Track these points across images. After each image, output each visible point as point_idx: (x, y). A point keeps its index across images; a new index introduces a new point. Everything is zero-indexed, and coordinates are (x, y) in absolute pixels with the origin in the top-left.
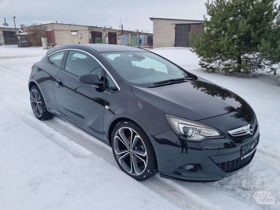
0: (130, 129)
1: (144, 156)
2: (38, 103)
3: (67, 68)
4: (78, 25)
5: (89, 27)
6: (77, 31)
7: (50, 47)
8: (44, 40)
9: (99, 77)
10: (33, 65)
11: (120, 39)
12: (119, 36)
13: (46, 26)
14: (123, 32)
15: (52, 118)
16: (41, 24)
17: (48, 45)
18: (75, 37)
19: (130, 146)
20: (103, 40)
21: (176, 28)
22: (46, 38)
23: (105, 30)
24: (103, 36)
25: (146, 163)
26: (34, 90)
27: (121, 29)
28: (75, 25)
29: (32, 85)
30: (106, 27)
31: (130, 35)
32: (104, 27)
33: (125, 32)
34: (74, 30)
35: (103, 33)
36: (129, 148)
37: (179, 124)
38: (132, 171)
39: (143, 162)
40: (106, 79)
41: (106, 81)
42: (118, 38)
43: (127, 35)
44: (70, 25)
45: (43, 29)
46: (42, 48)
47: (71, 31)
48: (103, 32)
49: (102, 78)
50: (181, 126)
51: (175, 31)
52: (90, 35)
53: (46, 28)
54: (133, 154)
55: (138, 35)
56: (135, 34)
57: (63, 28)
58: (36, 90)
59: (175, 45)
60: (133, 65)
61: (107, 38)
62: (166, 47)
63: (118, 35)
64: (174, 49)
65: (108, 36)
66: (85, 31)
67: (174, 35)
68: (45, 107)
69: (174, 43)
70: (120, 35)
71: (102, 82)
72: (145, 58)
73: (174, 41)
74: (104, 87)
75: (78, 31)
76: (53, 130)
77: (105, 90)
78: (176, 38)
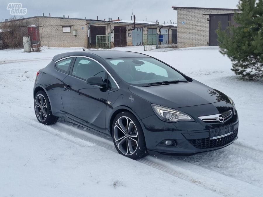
0: (126, 117)
1: (136, 137)
2: (42, 108)
3: (74, 73)
4: (72, 19)
5: (87, 20)
6: (70, 26)
7: (34, 48)
8: (25, 39)
9: (103, 79)
10: (38, 71)
11: (131, 35)
12: (131, 32)
13: (29, 20)
14: (135, 26)
15: (54, 123)
16: (22, 18)
17: (32, 46)
18: (68, 34)
19: (126, 132)
20: (107, 38)
21: (210, 21)
22: (30, 37)
23: (109, 24)
24: (107, 32)
25: (137, 142)
26: (40, 95)
27: (133, 22)
28: (68, 18)
29: (38, 90)
30: (111, 19)
31: (146, 29)
32: (109, 19)
33: (139, 26)
34: (67, 25)
35: (106, 28)
36: (126, 134)
37: (161, 111)
38: (127, 152)
39: (135, 142)
40: (109, 81)
41: (109, 82)
42: (128, 34)
43: (141, 29)
44: (62, 18)
45: (25, 25)
46: (23, 50)
47: (63, 27)
48: (106, 26)
49: (106, 80)
50: (162, 112)
51: (208, 24)
52: (89, 31)
53: (28, 23)
54: (129, 138)
55: (158, 29)
56: (153, 27)
57: (51, 22)
58: (42, 95)
59: (209, 43)
60: (137, 70)
61: (112, 35)
62: (196, 46)
63: (129, 30)
64: (208, 49)
65: (113, 32)
66: (81, 26)
67: (208, 29)
68: (50, 111)
69: (208, 41)
70: (132, 30)
71: (105, 83)
72: (144, 63)
73: (208, 37)
74: (107, 87)
75: (72, 27)
76: (58, 132)
77: (108, 90)
78: (210, 33)
